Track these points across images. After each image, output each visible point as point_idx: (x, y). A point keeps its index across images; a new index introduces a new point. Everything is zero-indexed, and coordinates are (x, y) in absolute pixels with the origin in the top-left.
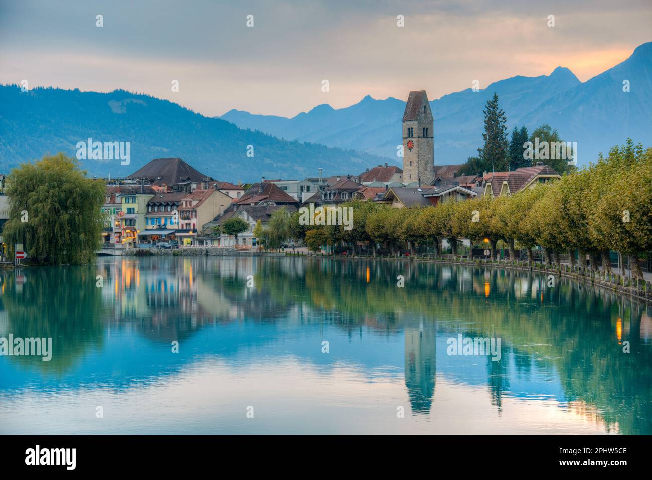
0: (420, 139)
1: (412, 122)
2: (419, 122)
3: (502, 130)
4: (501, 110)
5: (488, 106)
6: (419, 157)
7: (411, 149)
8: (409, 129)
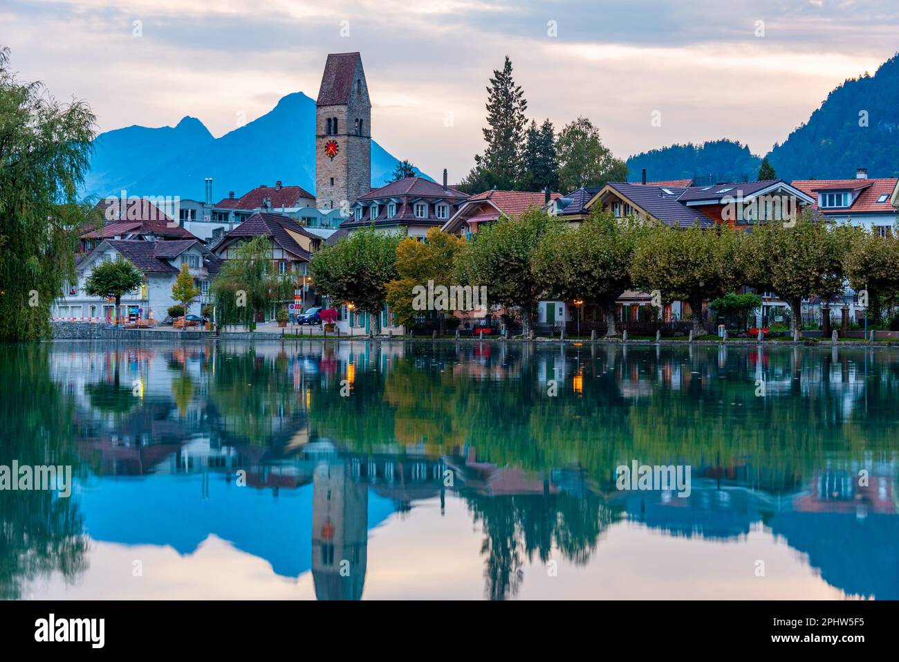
0: (352, 139)
1: (336, 108)
2: (350, 109)
3: (518, 124)
4: (520, 88)
5: (495, 78)
6: (348, 170)
7: (332, 156)
8: (329, 120)
